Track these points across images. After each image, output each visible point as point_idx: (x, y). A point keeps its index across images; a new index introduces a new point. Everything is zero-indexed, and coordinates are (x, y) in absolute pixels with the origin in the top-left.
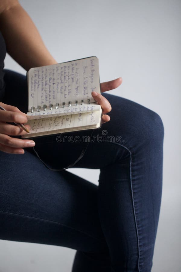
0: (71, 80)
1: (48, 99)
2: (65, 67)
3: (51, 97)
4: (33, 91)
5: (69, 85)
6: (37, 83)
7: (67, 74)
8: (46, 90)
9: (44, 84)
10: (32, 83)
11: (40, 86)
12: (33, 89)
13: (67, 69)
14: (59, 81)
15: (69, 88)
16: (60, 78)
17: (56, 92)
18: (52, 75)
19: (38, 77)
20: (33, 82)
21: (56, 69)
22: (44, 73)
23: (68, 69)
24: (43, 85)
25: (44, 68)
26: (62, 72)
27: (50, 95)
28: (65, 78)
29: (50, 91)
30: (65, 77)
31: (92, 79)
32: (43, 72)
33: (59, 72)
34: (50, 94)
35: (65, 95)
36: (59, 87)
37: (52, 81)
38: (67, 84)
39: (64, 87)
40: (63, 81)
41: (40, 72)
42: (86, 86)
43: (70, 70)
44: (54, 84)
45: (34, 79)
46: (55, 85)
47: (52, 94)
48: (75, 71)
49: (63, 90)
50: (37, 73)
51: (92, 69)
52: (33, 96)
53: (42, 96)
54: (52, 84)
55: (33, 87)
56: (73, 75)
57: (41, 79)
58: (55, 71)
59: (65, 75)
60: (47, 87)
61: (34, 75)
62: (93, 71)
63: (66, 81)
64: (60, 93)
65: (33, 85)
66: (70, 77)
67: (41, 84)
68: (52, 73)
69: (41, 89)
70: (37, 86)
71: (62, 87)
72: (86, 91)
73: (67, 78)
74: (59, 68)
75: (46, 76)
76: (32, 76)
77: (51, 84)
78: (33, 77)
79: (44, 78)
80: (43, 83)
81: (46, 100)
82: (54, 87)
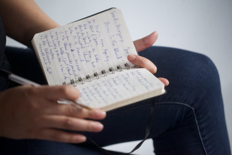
0: (93, 42)
1: (71, 72)
2: (80, 26)
3: (75, 68)
4: (48, 64)
5: (94, 50)
6: (50, 53)
7: (85, 35)
8: (65, 60)
9: (59, 52)
10: (42, 53)
11: (55, 56)
12: (47, 61)
13: (83, 28)
14: (78, 46)
15: (95, 53)
16: (78, 42)
17: (79, 61)
18: (66, 40)
19: (49, 45)
20: (44, 51)
21: (69, 31)
22: (55, 38)
23: (85, 28)
24: (58, 54)
25: (52, 31)
26: (78, 33)
27: (72, 67)
28: (85, 41)
29: (70, 61)
30: (84, 39)
31: (121, 37)
32: (52, 37)
33: (74, 33)
34: (71, 65)
35: (93, 63)
36: (81, 53)
37: (68, 47)
38: (90, 49)
39: (88, 53)
40: (84, 45)
41: (49, 37)
42: (115, 47)
43: (89, 30)
44: (72, 50)
45: (43, 47)
46: (75, 52)
47: (74, 64)
48: (94, 29)
49: (87, 57)
50: (45, 40)
51: (117, 24)
52: (50, 70)
53: (62, 69)
55: (46, 58)
56: (94, 35)
57: (53, 47)
58: (69, 34)
59: (84, 37)
60: (65, 56)
61: (42, 43)
62: (118, 26)
63: (87, 45)
64: (85, 61)
65: (45, 56)
66: (91, 38)
67: (55, 53)
68: (65, 36)
69: (58, 60)
70: (50, 56)
71: (85, 53)
72: (118, 53)
73: (87, 40)
74: (73, 29)
75: (59, 42)
76: (40, 44)
77: (69, 51)
78: (42, 45)
79: (57, 45)
80: (57, 51)
81: (69, 73)
82: (74, 55)
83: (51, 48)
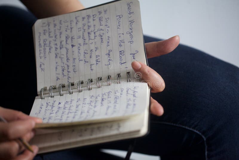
0: (98, 39)
1: (65, 73)
2: (89, 16)
3: (71, 69)
4: (43, 58)
5: (97, 48)
6: (48, 45)
7: (92, 29)
8: (62, 56)
9: (58, 47)
10: (40, 45)
11: (53, 49)
12: (42, 55)
13: (91, 20)
14: (81, 41)
15: (97, 53)
16: (82, 37)
17: (77, 61)
18: (69, 31)
19: (49, 35)
20: (42, 42)
21: (75, 21)
22: (58, 27)
23: (94, 20)
24: (56, 48)
25: (57, 18)
26: (84, 25)
27: (68, 66)
28: (89, 37)
29: (68, 59)
30: (89, 33)
31: (132, 37)
32: (55, 25)
33: (80, 25)
34: (68, 63)
35: (91, 65)
36: (82, 52)
37: (69, 41)
38: (93, 47)
39: (89, 52)
40: (87, 41)
41: (52, 26)
42: (122, 49)
43: (97, 22)
44: (73, 46)
45: (43, 37)
46: (75, 49)
47: (71, 63)
48: (103, 23)
49: (88, 56)
50: (47, 28)
51: (130, 19)
52: (42, 66)
53: (56, 68)
54: (71, 47)
55: (42, 51)
56: (101, 30)
57: (54, 38)
58: (74, 24)
59: (90, 31)
60: (64, 51)
61: (42, 32)
62: (132, 22)
63: (91, 41)
64: (83, 62)
65: (42, 49)
66: (97, 34)
67: (54, 47)
68: (69, 28)
69: (55, 55)
70: (47, 49)
71: (86, 52)
72: (123, 57)
73: (92, 36)
74: (80, 19)
75: (61, 33)
76: (40, 33)
77: (69, 47)
78: (42, 34)
79: (58, 37)
80: (56, 44)
81: (63, 74)
82: (73, 52)
83: (51, 39)
